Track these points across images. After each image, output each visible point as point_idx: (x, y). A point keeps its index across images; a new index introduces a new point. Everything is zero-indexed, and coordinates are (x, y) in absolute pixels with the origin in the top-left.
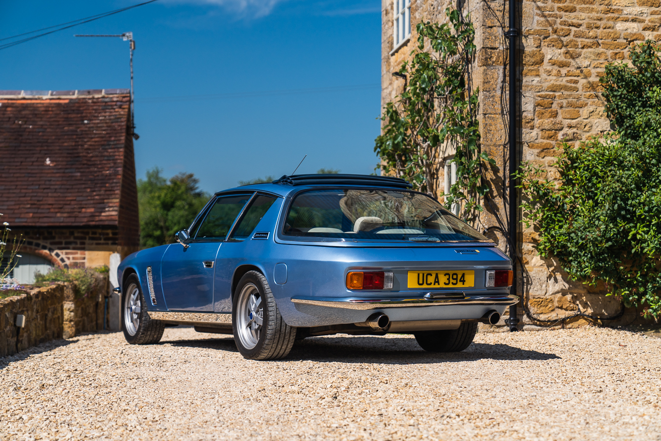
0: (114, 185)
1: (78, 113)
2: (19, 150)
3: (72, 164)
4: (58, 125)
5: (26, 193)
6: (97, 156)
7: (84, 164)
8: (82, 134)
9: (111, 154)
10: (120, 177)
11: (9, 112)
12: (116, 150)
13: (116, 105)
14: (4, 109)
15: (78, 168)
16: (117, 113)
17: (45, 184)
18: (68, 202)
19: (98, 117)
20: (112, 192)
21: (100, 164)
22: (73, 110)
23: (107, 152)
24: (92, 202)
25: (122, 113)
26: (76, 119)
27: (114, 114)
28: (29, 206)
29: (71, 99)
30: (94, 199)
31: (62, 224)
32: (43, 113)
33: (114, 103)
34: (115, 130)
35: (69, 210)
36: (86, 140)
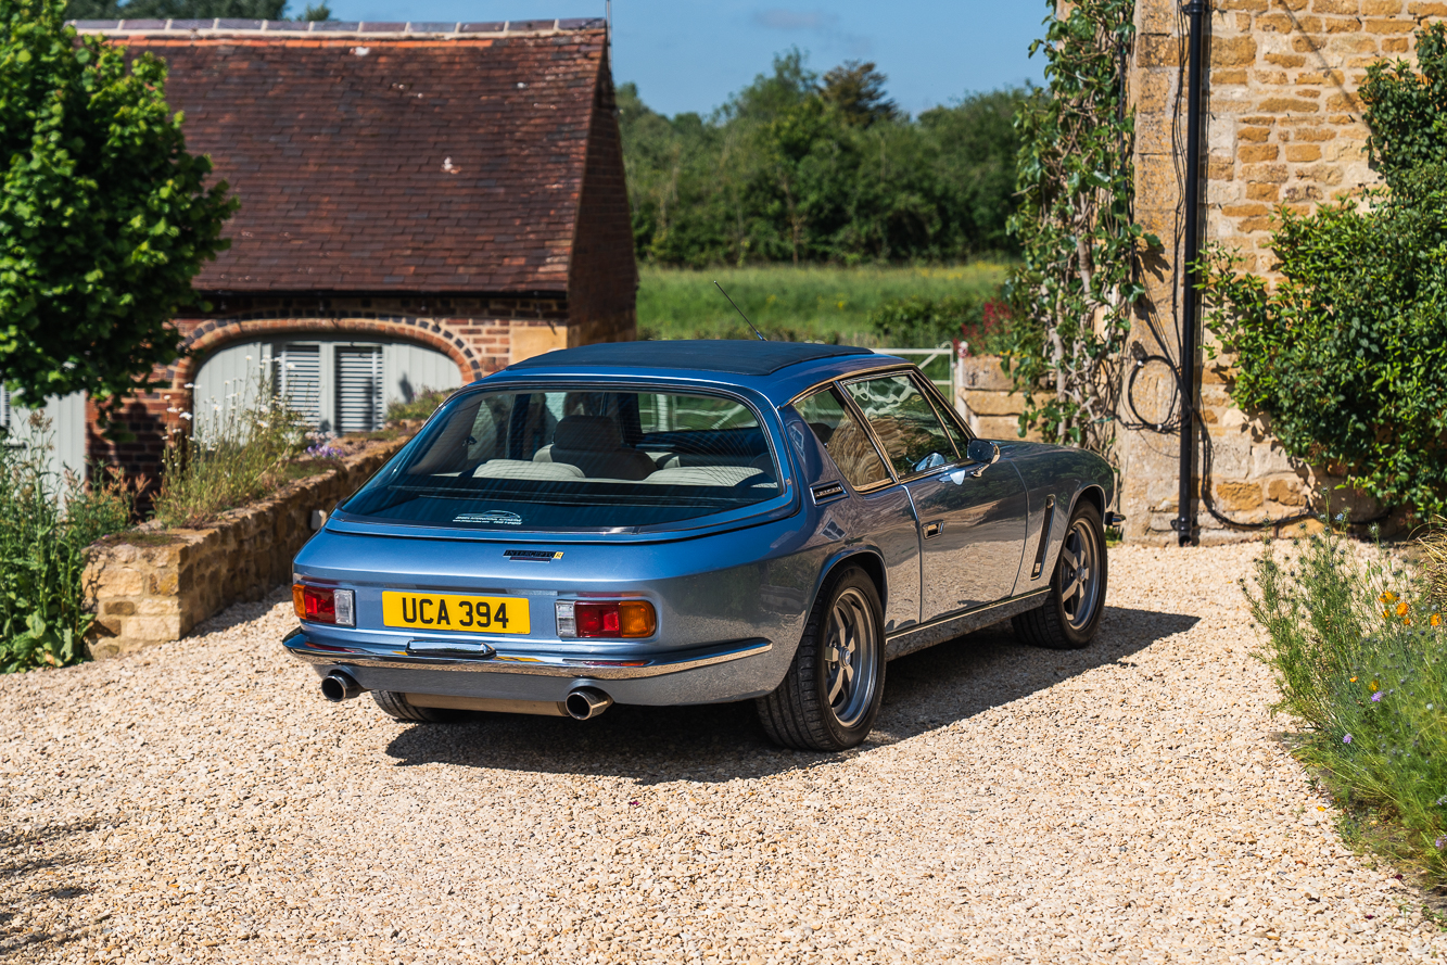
0: (564, 212)
1: (507, 69)
2: (397, 142)
3: (491, 171)
4: (470, 92)
5: (405, 227)
6: (537, 155)
7: (512, 171)
8: (512, 111)
9: (563, 151)
10: (576, 196)
11: (381, 67)
12: (573, 142)
13: (578, 51)
14: (372, 59)
15: (498, 179)
16: (579, 69)
17: (439, 210)
18: (480, 246)
19: (544, 75)
20: (560, 227)
21: (542, 170)
22: (499, 62)
23: (557, 146)
24: (522, 245)
25: (589, 67)
26: (502, 80)
27: (573, 69)
28: (408, 252)
29: (496, 40)
30: (526, 240)
31: (466, 288)
32: (443, 67)
33: (575, 48)
34: (573, 102)
35: (481, 261)
36: (518, 123)
